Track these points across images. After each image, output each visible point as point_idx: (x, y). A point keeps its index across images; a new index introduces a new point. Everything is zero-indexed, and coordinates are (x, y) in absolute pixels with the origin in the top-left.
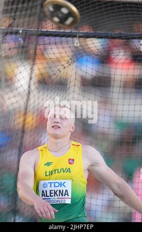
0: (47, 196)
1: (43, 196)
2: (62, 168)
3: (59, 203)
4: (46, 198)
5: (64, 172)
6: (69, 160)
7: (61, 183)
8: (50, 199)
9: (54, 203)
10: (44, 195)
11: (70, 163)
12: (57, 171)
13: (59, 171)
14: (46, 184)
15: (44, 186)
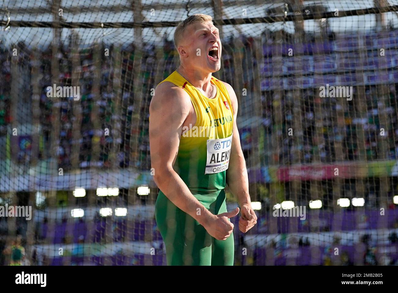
4: (217, 164)
8: (220, 165)
14: (218, 144)
15: (216, 147)
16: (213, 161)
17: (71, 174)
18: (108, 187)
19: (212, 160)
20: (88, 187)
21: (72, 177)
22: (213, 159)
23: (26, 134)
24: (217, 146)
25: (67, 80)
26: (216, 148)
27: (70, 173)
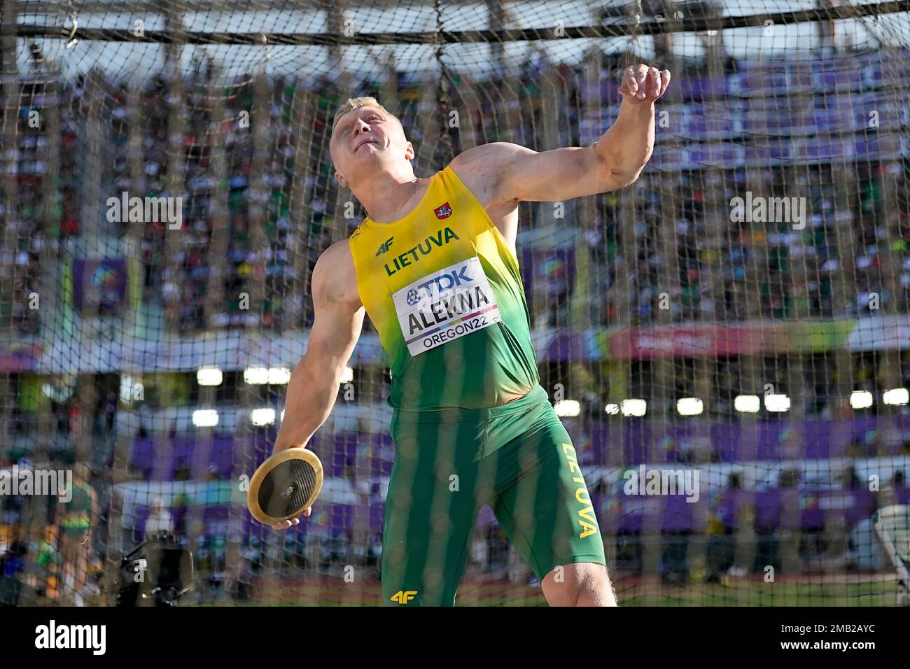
0: (427, 325)
1: (416, 330)
2: (427, 237)
3: (470, 331)
4: (425, 330)
5: (440, 244)
6: (437, 211)
7: (454, 273)
8: (438, 329)
9: (457, 336)
10: (418, 325)
11: (444, 217)
12: (418, 251)
13: (425, 249)
14: (413, 292)
15: (412, 300)
16: (415, 327)
17: (196, 340)
18: (268, 366)
19: (412, 328)
20: (231, 367)
21: (199, 347)
22: (414, 324)
23: (106, 257)
24: (413, 297)
25: (191, 149)
26: (412, 303)
27: (194, 338)
